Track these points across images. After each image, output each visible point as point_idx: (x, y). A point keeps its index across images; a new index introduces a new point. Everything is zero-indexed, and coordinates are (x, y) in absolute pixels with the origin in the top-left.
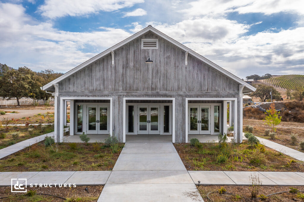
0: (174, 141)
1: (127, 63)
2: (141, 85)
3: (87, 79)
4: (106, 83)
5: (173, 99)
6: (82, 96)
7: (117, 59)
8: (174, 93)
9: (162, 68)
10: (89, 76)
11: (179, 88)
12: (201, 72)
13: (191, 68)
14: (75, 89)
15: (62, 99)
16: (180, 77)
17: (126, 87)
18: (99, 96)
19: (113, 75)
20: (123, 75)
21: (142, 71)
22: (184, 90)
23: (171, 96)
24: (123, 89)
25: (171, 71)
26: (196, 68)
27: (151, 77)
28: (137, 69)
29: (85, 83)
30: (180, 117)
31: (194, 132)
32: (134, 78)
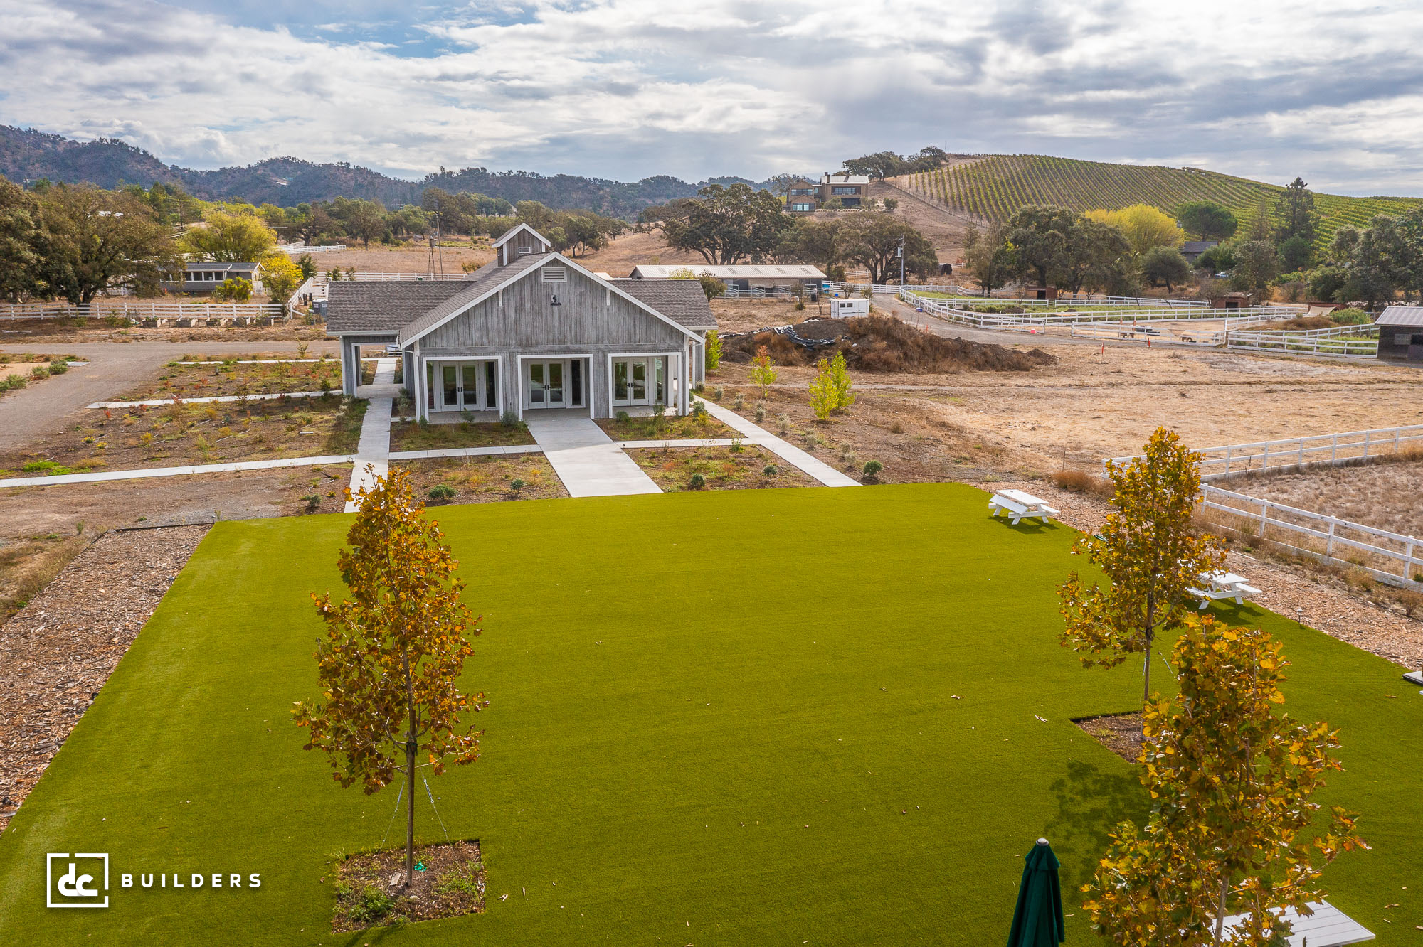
0: (593, 417)
1: (521, 304)
2: (542, 336)
3: (461, 329)
4: (490, 334)
5: (591, 356)
6: (455, 355)
7: (505, 297)
8: (592, 347)
9: (573, 310)
10: (464, 325)
11: (598, 340)
12: (630, 317)
13: (615, 309)
14: (445, 344)
15: (425, 359)
16: (600, 323)
17: (521, 340)
18: (481, 354)
19: (501, 322)
20: (515, 321)
21: (544, 316)
22: (606, 342)
23: (587, 352)
24: (516, 343)
25: (587, 315)
26: (623, 309)
27: (557, 325)
28: (536, 313)
29: (459, 335)
30: (601, 381)
31: (622, 402)
32: (532, 327)
